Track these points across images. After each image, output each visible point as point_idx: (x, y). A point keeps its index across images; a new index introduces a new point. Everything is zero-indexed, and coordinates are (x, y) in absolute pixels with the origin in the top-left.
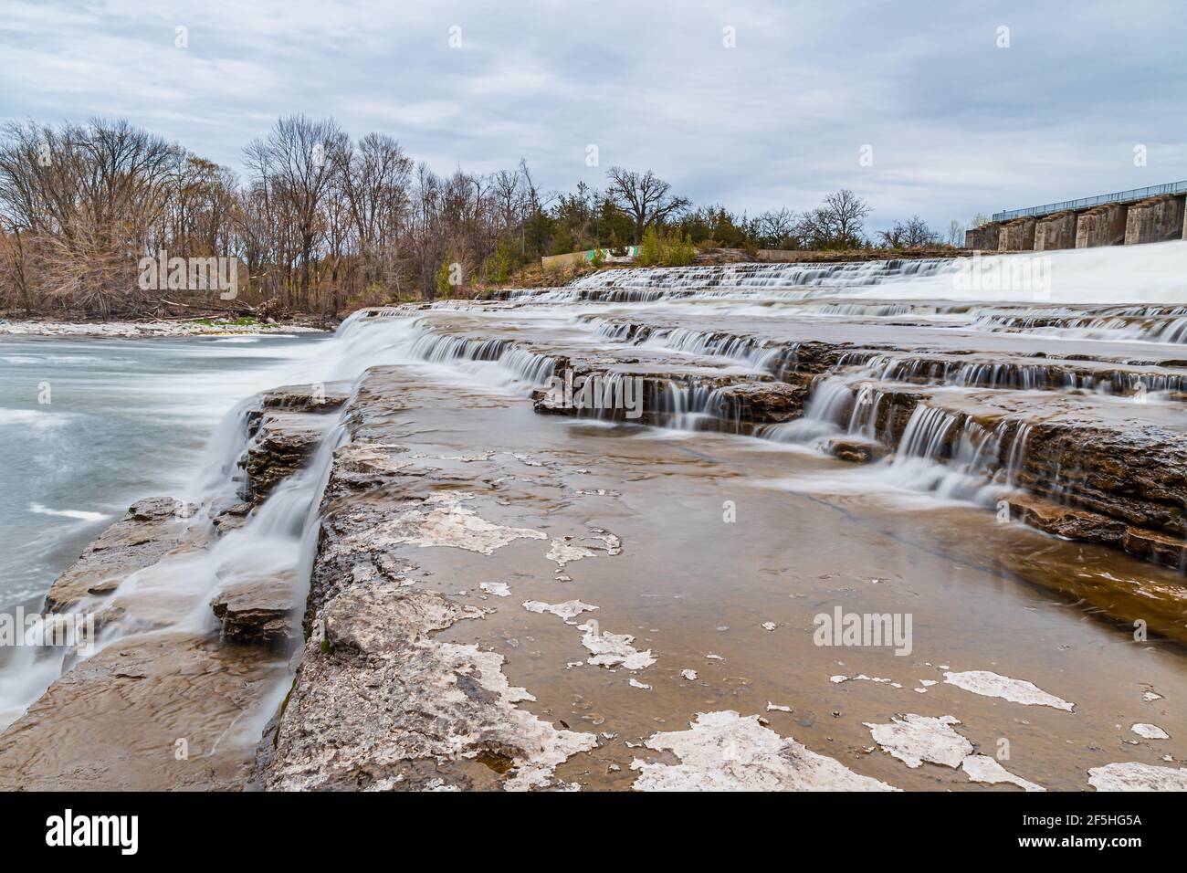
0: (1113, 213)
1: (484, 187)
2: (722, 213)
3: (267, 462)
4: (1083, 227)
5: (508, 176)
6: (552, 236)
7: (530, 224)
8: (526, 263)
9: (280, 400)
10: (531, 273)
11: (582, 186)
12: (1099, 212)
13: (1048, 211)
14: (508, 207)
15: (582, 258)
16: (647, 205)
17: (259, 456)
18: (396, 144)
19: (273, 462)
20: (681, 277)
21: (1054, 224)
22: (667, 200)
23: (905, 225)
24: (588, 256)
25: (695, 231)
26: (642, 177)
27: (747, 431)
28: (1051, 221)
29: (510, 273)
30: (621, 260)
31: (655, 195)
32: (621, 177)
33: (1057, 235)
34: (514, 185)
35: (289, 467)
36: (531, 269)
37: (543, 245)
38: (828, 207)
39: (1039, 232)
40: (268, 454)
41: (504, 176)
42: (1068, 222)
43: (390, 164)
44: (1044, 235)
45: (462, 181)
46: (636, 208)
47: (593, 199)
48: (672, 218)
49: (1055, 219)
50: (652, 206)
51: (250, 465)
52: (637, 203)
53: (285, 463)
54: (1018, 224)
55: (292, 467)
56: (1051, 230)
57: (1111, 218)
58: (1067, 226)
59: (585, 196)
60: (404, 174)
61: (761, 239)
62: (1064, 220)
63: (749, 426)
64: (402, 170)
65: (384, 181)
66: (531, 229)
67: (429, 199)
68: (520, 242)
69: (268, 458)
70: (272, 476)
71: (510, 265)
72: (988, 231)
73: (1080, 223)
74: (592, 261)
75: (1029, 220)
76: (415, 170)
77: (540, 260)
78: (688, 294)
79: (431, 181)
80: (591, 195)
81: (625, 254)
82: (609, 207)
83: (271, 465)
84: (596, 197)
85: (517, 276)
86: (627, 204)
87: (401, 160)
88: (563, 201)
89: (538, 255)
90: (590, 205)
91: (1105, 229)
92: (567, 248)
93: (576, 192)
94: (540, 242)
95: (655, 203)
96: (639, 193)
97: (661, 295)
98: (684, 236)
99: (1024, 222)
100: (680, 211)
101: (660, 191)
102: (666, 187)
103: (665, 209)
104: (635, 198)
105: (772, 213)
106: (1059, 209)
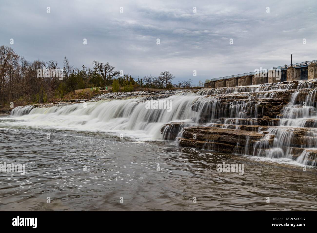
0: (247, 78)
2: (131, 77)
4: (240, 82)
5: (54, 63)
11: (84, 67)
12: (244, 78)
13: (228, 78)
16: (106, 73)
18: (13, 50)
21: (231, 82)
22: (113, 72)
23: (182, 82)
24: (92, 90)
25: (121, 81)
26: (105, 64)
28: (230, 80)
29: (64, 95)
30: (104, 91)
31: (109, 70)
32: (97, 64)
33: (232, 85)
34: (56, 66)
36: (70, 94)
37: (74, 86)
38: (162, 76)
39: (227, 84)
42: (234, 81)
44: (228, 84)
45: (38, 63)
46: (103, 75)
48: (116, 78)
49: (231, 80)
50: (108, 74)
52: (103, 73)
54: (220, 82)
56: (230, 83)
57: (247, 80)
59: (85, 70)
60: (16, 60)
61: (144, 85)
62: (233, 80)
66: (69, 80)
67: (24, 70)
71: (64, 93)
72: (210, 84)
73: (239, 81)
75: (223, 80)
76: (20, 59)
77: (74, 91)
79: (26, 63)
81: (104, 89)
82: (95, 73)
84: (89, 70)
85: (66, 96)
86: (100, 73)
87: (15, 55)
89: (72, 89)
90: (87, 73)
91: (246, 83)
92: (83, 87)
93: (82, 68)
96: (104, 70)
99: (221, 81)
100: (117, 75)
101: (111, 69)
102: (113, 68)
103: (112, 75)
104: (102, 71)
105: (147, 77)
106: (231, 77)
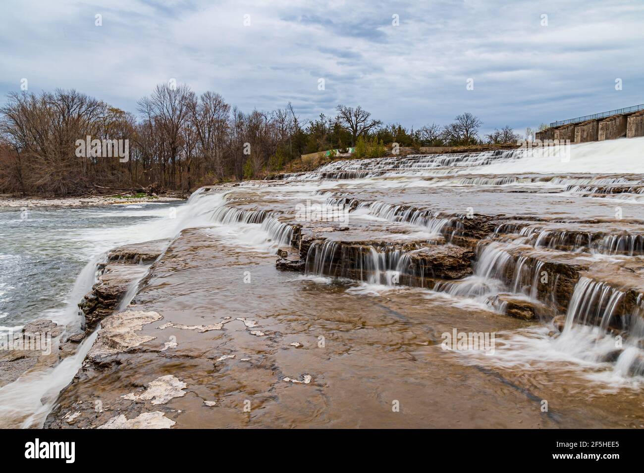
0: (619, 120)
1: (269, 118)
2: (400, 128)
3: (96, 305)
4: (602, 129)
5: (282, 112)
6: (306, 143)
7: (295, 137)
8: (293, 158)
9: (118, 256)
10: (296, 164)
11: (322, 116)
12: (611, 120)
13: (582, 120)
14: (283, 128)
15: (323, 155)
16: (358, 125)
17: (91, 300)
18: (221, 97)
19: (99, 305)
20: (378, 164)
21: (585, 128)
22: (369, 122)
23: (501, 131)
24: (327, 154)
25: (385, 138)
26: (355, 110)
27: (430, 286)
28: (583, 126)
29: (284, 164)
30: (345, 155)
31: (363, 119)
32: (343, 110)
33: (587, 133)
34: (285, 117)
35: (109, 309)
36: (296, 162)
37: (302, 149)
38: (458, 122)
39: (577, 132)
40: (97, 299)
41: (280, 112)
42: (593, 126)
43: (218, 108)
44: (580, 134)
45: (257, 115)
46: (352, 127)
47: (329, 123)
48: (373, 131)
49: (586, 124)
50: (361, 125)
51: (85, 307)
52: (353, 124)
53: (107, 306)
54: (565, 128)
55: (112, 309)
56: (584, 131)
57: (618, 123)
58: (593, 128)
59: (324, 121)
60: (225, 113)
61: (422, 141)
62: (591, 125)
63: (431, 281)
64: (224, 111)
65: (215, 117)
66: (295, 140)
67: (239, 125)
68: (289, 147)
69: (96, 302)
70: (97, 316)
71: (284, 160)
72: (547, 133)
73: (600, 126)
74: (329, 156)
75: (571, 126)
76: (231, 110)
77: (300, 157)
78: (382, 173)
79: (240, 116)
80: (327, 120)
81: (347, 152)
82: (337, 127)
83: (98, 307)
84: (330, 121)
85: (288, 166)
86: (347, 125)
87: (224, 105)
88: (312, 124)
89: (299, 153)
90: (327, 126)
91: (615, 129)
92: (315, 150)
93: (319, 119)
94: (300, 147)
95: (362, 124)
96: (354, 118)
97: (367, 174)
98: (379, 141)
99: (568, 127)
100: (376, 127)
101: (365, 117)
102: (368, 115)
103: (368, 127)
104: (352, 121)
105: (427, 127)
106: (588, 119)
